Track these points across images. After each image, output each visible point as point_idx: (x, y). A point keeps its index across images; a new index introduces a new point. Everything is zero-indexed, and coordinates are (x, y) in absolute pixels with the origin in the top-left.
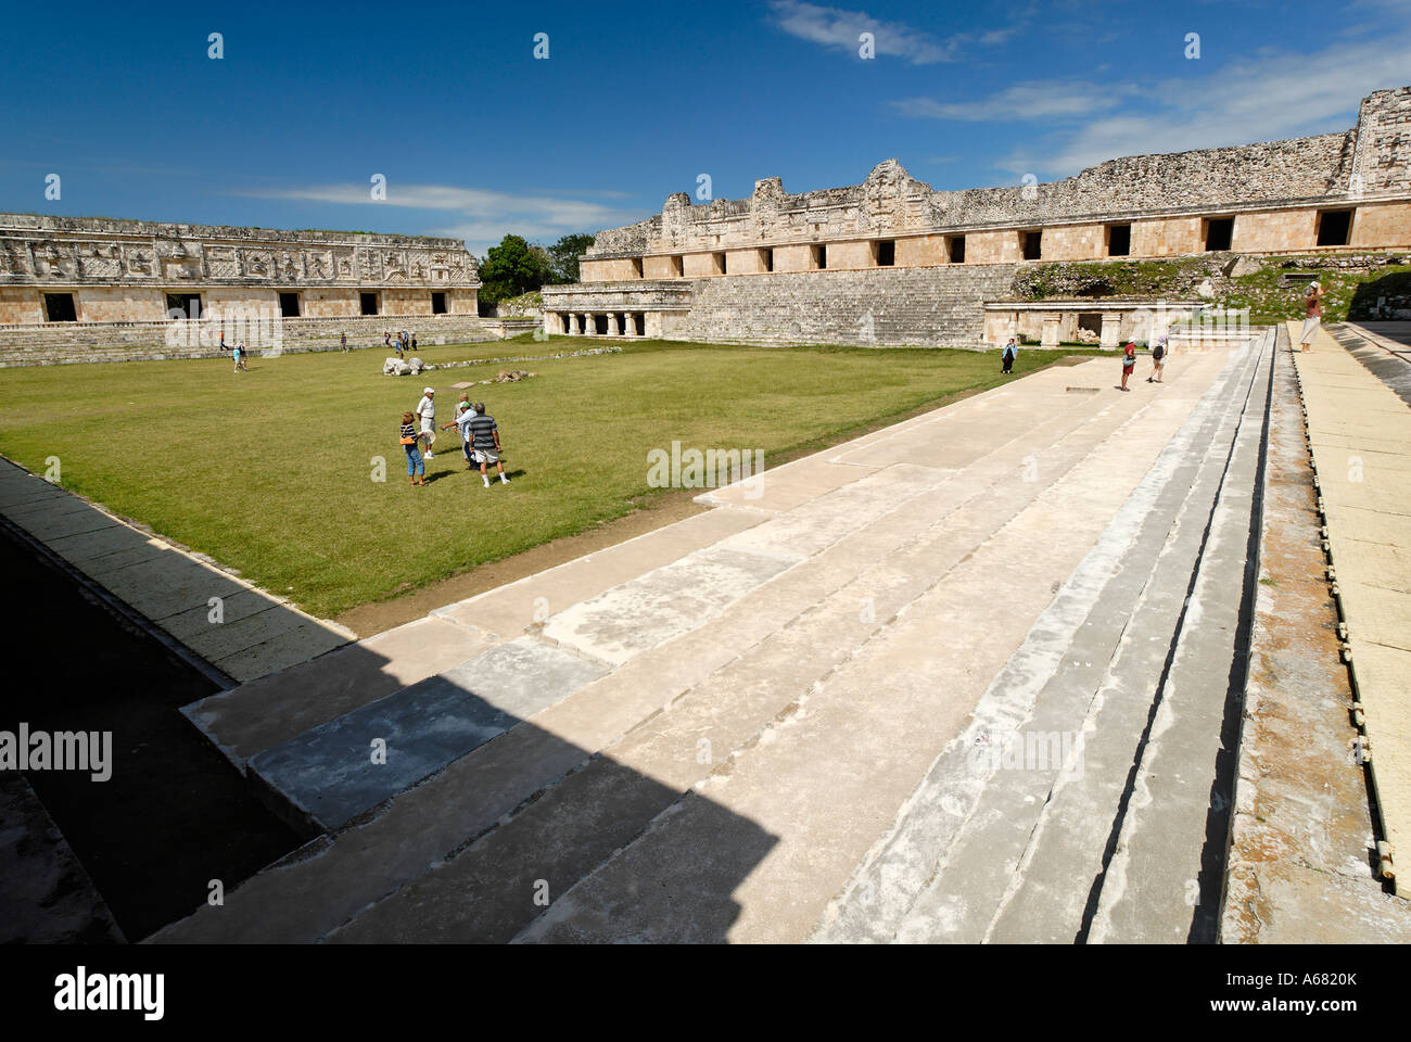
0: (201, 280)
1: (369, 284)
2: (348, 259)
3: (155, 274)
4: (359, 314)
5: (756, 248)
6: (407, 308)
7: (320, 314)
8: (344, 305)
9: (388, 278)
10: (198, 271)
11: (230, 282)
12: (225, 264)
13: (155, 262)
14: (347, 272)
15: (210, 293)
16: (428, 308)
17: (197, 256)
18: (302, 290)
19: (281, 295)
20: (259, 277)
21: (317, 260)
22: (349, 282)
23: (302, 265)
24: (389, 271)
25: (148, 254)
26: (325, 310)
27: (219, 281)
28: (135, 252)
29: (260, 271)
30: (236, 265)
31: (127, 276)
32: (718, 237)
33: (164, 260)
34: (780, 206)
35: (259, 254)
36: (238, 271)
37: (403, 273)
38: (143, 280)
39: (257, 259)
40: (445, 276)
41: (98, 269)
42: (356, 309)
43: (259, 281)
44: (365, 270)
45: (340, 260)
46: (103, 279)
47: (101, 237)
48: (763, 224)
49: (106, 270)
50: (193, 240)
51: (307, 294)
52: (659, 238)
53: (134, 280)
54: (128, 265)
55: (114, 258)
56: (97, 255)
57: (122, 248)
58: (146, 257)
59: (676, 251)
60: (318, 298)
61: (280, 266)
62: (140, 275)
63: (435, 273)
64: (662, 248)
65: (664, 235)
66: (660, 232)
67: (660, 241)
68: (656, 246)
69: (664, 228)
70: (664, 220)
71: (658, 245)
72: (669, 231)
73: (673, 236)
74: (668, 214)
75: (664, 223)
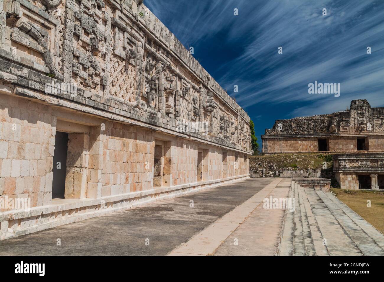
52: (347, 126)
59: (362, 135)
64: (350, 131)
65: (352, 125)
66: (347, 122)
67: (348, 128)
68: (343, 131)
69: (352, 120)
70: (352, 115)
71: (346, 131)
72: (356, 121)
73: (360, 124)
74: (355, 111)
75: (352, 117)
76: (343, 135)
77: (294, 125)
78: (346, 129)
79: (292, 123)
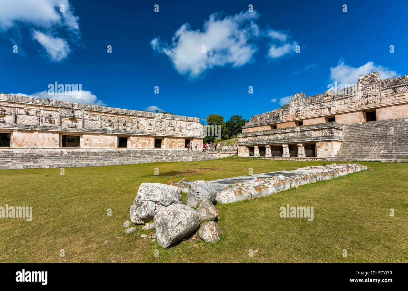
0: (80, 129)
1: (159, 134)
2: (151, 123)
3: (57, 124)
4: (153, 147)
5: (360, 111)
6: (175, 145)
7: (136, 147)
8: (147, 143)
9: (168, 131)
10: (80, 125)
11: (95, 131)
12: (94, 122)
13: (58, 119)
14: (150, 129)
15: (84, 135)
16: (183, 145)
17: (80, 117)
18: (130, 136)
19: (119, 138)
20: (109, 128)
21: (138, 123)
22: (151, 133)
23: (131, 124)
24: (169, 128)
25: (57, 115)
26: (139, 145)
27: (90, 129)
28: (49, 113)
29: (110, 126)
30: (99, 123)
31: (41, 125)
32: (329, 109)
33: (63, 118)
34: (382, 86)
35: (112, 118)
36: (100, 126)
37: (174, 130)
38: (50, 127)
39: (110, 121)
40: (191, 132)
41: (26, 121)
42: (152, 145)
44: (158, 128)
45: (148, 123)
46: (28, 126)
48: (367, 97)
49: (31, 122)
50: (80, 110)
51: (131, 138)
52: (288, 114)
53: (45, 127)
54: (43, 120)
55: (36, 116)
56: (28, 114)
57: (42, 112)
58: (54, 116)
59: (298, 119)
60: (136, 139)
61: (120, 124)
62: (48, 125)
63: (188, 131)
64: (289, 118)
65: (291, 113)
66: (288, 111)
67: (288, 115)
68: (285, 118)
69: (291, 109)
70: (291, 106)
71: (287, 117)
72: (294, 110)
73: (297, 112)
74: (293, 103)
75: (291, 107)
76: (284, 120)
77: (258, 118)
78: (287, 116)
79: (258, 117)
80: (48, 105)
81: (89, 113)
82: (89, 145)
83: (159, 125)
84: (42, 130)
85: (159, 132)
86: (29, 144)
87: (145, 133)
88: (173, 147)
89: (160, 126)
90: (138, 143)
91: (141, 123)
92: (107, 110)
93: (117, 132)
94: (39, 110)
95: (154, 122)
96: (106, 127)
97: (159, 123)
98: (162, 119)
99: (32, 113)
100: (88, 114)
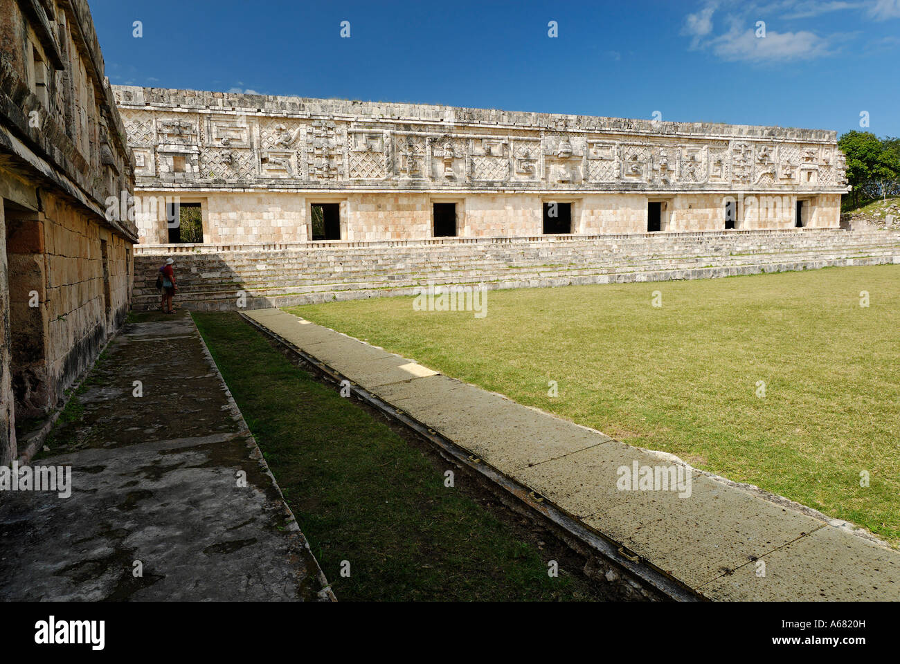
0: (581, 185)
2: (721, 157)
3: (538, 176)
4: (722, 229)
7: (686, 227)
8: (710, 215)
9: (758, 179)
10: (579, 174)
11: (608, 187)
12: (605, 164)
13: (541, 160)
14: (718, 173)
15: (586, 201)
17: (581, 154)
18: (671, 198)
20: (635, 180)
21: (693, 158)
22: (720, 185)
23: (678, 165)
24: (761, 170)
25: (536, 151)
26: (692, 222)
27: (598, 185)
28: (524, 148)
29: (637, 173)
30: (615, 165)
31: (513, 180)
33: (550, 159)
35: (639, 151)
36: (616, 173)
37: (773, 175)
38: (528, 184)
39: (634, 158)
40: (814, 178)
41: (487, 172)
42: (720, 222)
43: (635, 185)
44: (737, 171)
45: (715, 157)
46: (491, 184)
47: (495, 131)
49: (495, 172)
50: (579, 134)
51: (677, 202)
53: (519, 184)
54: (515, 166)
55: (503, 157)
56: (489, 153)
57: (512, 145)
58: (532, 156)
60: (687, 206)
61: (656, 166)
62: (524, 179)
63: (805, 174)
80: (522, 128)
81: (596, 141)
82: (596, 226)
83: (739, 161)
84: (515, 191)
85: (738, 182)
86: (492, 228)
87: (707, 188)
88: (767, 226)
89: (742, 164)
90: (690, 216)
91: (699, 160)
92: (631, 128)
93: (651, 189)
94: (507, 142)
95: (727, 152)
96: (626, 175)
97: (739, 157)
98: (746, 144)
99: (496, 150)
100: (593, 144)
